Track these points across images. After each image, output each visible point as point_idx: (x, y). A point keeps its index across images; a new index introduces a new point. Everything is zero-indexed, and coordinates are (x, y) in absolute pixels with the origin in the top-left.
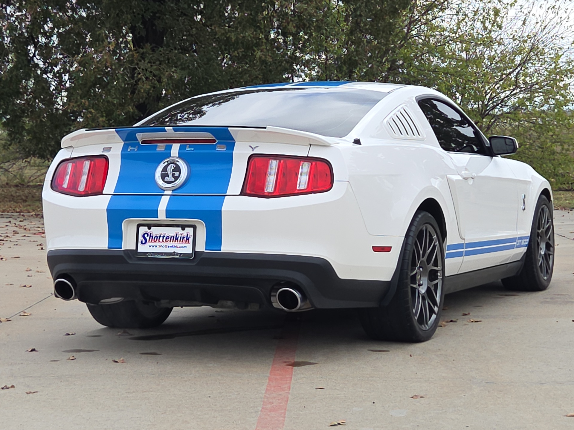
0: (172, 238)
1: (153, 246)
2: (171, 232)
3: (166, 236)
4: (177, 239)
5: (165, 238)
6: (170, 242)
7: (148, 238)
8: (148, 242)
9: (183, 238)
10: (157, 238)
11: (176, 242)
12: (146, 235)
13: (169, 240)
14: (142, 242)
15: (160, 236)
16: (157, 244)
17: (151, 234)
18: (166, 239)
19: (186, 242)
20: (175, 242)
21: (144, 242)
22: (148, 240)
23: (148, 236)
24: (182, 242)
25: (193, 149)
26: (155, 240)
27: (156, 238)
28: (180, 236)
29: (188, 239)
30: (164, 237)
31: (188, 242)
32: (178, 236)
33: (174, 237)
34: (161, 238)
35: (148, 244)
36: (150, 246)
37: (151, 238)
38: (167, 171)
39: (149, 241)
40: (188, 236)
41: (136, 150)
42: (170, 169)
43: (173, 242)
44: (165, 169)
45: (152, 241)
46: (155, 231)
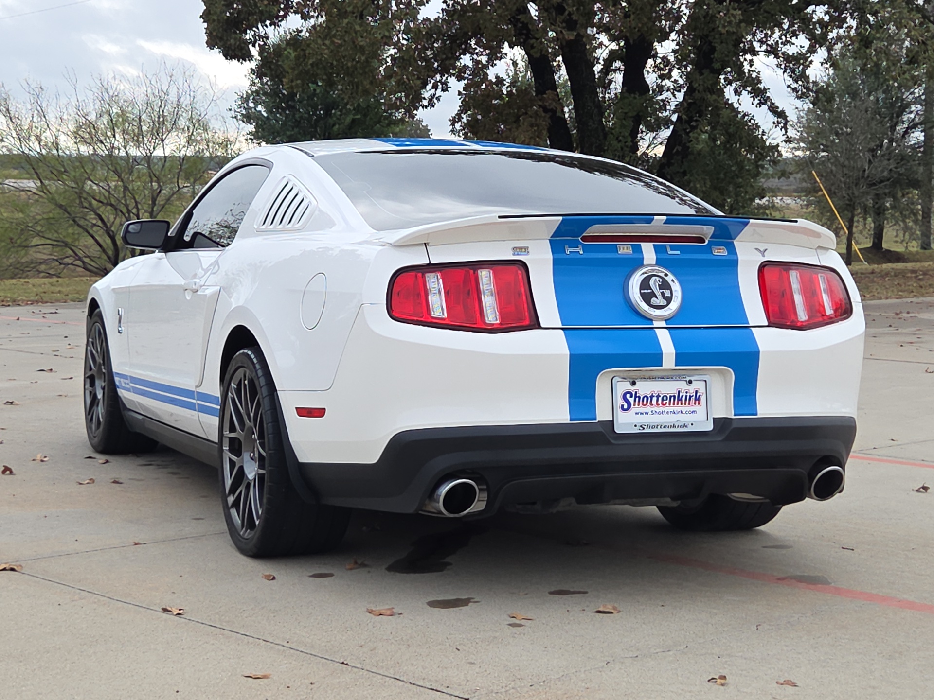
0: (672, 398)
1: (642, 414)
2: (669, 388)
3: (662, 396)
4: (680, 399)
5: (660, 399)
6: (670, 404)
7: (632, 400)
8: (632, 406)
9: (690, 397)
10: (647, 400)
11: (680, 405)
12: (628, 396)
13: (668, 401)
14: (623, 406)
15: (652, 397)
16: (648, 409)
17: (636, 392)
18: (663, 400)
19: (695, 404)
20: (678, 404)
21: (626, 407)
22: (632, 403)
23: (631, 396)
24: (689, 404)
25: (678, 252)
26: (645, 403)
27: (645, 399)
28: (685, 394)
29: (697, 399)
30: (658, 396)
31: (699, 404)
32: (681, 395)
33: (674, 397)
34: (654, 399)
35: (634, 409)
36: (637, 414)
37: (637, 399)
38: (651, 289)
39: (634, 405)
40: (698, 394)
41: (581, 252)
42: (655, 284)
43: (674, 404)
44: (645, 284)
45: (639, 405)
46: (644, 388)
